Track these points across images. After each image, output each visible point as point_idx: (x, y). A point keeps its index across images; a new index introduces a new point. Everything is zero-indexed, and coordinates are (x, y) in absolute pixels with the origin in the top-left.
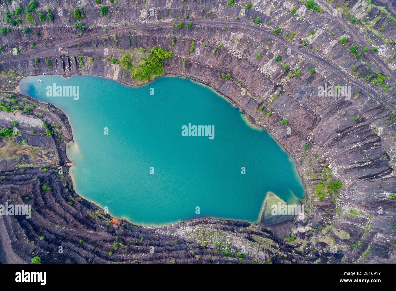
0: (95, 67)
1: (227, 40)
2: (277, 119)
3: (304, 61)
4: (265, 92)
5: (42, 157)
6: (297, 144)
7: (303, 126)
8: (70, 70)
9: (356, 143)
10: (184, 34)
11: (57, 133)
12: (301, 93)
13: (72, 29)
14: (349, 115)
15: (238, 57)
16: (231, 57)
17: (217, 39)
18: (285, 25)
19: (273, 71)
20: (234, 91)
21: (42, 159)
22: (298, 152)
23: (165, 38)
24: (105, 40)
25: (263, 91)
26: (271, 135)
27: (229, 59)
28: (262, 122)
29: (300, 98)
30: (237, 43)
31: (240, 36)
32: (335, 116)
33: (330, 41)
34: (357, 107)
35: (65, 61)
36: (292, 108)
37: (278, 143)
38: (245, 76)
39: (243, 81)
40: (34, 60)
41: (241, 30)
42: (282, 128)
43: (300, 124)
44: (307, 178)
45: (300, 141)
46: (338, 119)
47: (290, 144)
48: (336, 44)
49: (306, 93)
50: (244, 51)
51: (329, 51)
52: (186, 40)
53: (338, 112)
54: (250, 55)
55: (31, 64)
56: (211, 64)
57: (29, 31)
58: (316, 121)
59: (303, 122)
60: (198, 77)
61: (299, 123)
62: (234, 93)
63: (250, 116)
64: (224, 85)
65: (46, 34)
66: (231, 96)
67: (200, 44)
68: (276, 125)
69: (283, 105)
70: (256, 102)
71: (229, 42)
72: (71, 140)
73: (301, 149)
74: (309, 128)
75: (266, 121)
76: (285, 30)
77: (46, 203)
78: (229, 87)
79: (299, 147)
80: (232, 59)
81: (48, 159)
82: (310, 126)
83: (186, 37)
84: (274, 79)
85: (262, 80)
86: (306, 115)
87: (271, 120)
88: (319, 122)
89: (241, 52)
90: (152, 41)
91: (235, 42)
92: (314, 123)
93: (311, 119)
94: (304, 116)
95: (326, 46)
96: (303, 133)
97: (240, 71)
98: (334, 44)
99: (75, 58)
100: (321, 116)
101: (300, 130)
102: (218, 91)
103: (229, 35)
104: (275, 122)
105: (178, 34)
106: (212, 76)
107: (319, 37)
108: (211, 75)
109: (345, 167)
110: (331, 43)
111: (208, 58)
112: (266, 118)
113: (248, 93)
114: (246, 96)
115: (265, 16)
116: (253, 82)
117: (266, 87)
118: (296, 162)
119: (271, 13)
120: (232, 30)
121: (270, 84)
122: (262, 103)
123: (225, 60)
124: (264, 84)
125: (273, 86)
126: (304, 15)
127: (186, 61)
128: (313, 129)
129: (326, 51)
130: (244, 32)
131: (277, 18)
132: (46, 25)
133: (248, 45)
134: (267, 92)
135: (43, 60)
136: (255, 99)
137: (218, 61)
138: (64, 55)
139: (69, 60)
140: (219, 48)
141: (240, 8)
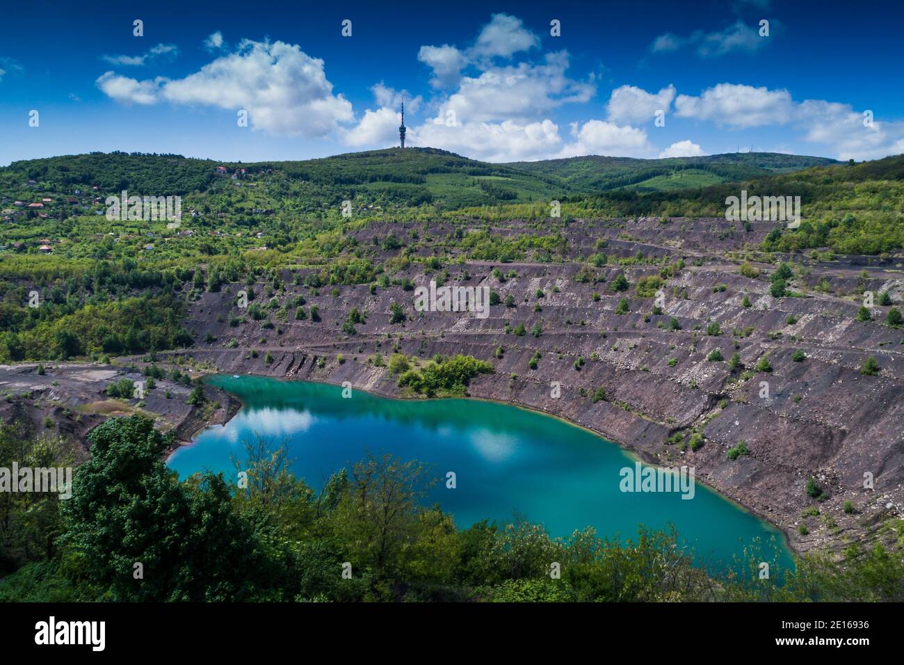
0: (342, 371)
1: (607, 349)
2: (720, 451)
3: (775, 350)
4: (686, 411)
6: (782, 491)
7: (793, 454)
8: (296, 372)
10: (523, 343)
11: (206, 408)
12: (778, 395)
13: (335, 331)
15: (626, 369)
16: (612, 369)
17: (587, 349)
18: (731, 322)
19: (706, 376)
20: (612, 417)
22: (788, 510)
23: (486, 346)
24: (379, 344)
25: (682, 411)
27: (607, 373)
29: (777, 406)
30: (627, 352)
31: (638, 341)
32: (885, 420)
33: (835, 324)
35: (297, 360)
36: (758, 424)
37: (724, 497)
38: (639, 393)
39: (635, 403)
40: (249, 353)
41: (636, 335)
42: (734, 467)
43: (786, 451)
45: (792, 481)
47: (762, 495)
48: (851, 326)
49: (792, 394)
50: (642, 361)
51: (838, 337)
52: (524, 350)
53: (892, 411)
54: (655, 364)
55: (240, 357)
56: (568, 384)
57: (270, 326)
58: (832, 437)
59: (793, 445)
60: (535, 404)
61: (782, 449)
62: (611, 422)
63: (646, 452)
64: (590, 411)
65: (291, 333)
66: (604, 427)
67: (551, 356)
68: (716, 464)
69: (732, 423)
70: (662, 427)
71: (612, 352)
72: (221, 423)
73: (799, 501)
74: (813, 458)
76: (730, 329)
78: (601, 415)
79: (790, 496)
80: (614, 372)
82: (817, 450)
83: (527, 346)
84: (709, 386)
85: (680, 392)
86: (798, 430)
87: (701, 455)
88: (841, 440)
89: (635, 363)
90: (460, 350)
91: (623, 351)
92: (825, 444)
93: (815, 435)
94: (794, 433)
95: (827, 332)
96: (800, 470)
97: (631, 389)
98: (845, 327)
99: (316, 358)
100: (844, 427)
101: (789, 464)
103: (613, 342)
104: (712, 458)
105: (514, 342)
106: (566, 400)
107: (808, 325)
108: (563, 398)
110: (837, 326)
112: (690, 453)
113: (644, 417)
114: (640, 421)
115: (689, 321)
116: (658, 399)
117: (688, 403)
118: (786, 534)
119: (702, 315)
120: (620, 335)
121: (699, 395)
122: (678, 429)
123: (599, 375)
124: (686, 399)
125: (706, 398)
126: (769, 306)
127: (515, 378)
128: (827, 457)
129: (831, 338)
130: (644, 337)
131: (713, 319)
132: (300, 323)
133: (652, 351)
134: (693, 411)
135: (264, 353)
136: (663, 423)
137: (584, 379)
138: (300, 353)
139: (304, 359)
140: (589, 360)
141: (639, 315)
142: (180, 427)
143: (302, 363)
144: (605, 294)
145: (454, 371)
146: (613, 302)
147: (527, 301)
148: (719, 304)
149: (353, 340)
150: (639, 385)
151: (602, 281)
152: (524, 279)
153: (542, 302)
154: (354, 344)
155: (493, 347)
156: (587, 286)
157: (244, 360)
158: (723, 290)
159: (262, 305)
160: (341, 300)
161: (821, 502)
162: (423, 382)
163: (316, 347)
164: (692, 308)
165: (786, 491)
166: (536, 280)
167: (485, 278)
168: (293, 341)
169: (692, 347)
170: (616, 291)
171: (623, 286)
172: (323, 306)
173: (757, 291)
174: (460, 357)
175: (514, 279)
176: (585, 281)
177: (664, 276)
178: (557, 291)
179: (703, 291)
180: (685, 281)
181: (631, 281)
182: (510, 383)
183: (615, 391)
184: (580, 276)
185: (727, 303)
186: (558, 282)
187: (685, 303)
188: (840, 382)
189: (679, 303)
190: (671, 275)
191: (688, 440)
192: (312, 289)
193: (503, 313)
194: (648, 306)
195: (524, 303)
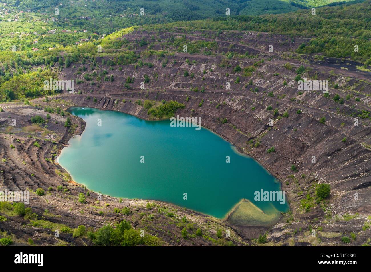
0: (125, 106)
1: (229, 100)
2: (265, 149)
3: (291, 107)
4: (256, 131)
5: (50, 136)
6: (283, 167)
7: (290, 153)
8: (107, 106)
9: (347, 160)
10: (197, 96)
11: (72, 128)
12: (289, 128)
13: (121, 87)
14: (336, 140)
15: (236, 110)
16: (231, 109)
17: (222, 99)
18: (278, 91)
19: (265, 116)
20: (229, 131)
21: (49, 137)
22: (284, 175)
23: (183, 97)
24: (140, 94)
25: (254, 130)
26: (257, 162)
27: (229, 111)
28: (250, 152)
29: (288, 132)
30: (237, 102)
31: (241, 97)
32: (323, 143)
33: (316, 97)
34: (344, 132)
35: (107, 101)
36: (280, 140)
37: (264, 168)
38: (240, 121)
39: (238, 125)
40: (87, 97)
41: (241, 95)
42: (269, 156)
43: (288, 151)
44: (293, 196)
45: (287, 164)
46: (326, 144)
47: (276, 168)
48: (321, 98)
49: (294, 128)
50: (242, 107)
51: (315, 103)
52: (197, 99)
53: (326, 139)
54: (247, 108)
55: (83, 99)
56: (213, 114)
57: (94, 84)
58: (304, 147)
59: (290, 149)
61: (286, 151)
62: (228, 132)
63: (239, 147)
64: (221, 127)
65: (103, 88)
66: (225, 135)
67: (208, 102)
68: (263, 154)
69: (271, 138)
70: (246, 137)
71: (231, 101)
72: (79, 134)
73: (288, 172)
74: (296, 155)
75: (254, 152)
76: (277, 94)
77: (28, 151)
78: (225, 129)
79: (285, 170)
80: (231, 111)
81: (53, 138)
82: (298, 152)
83: (199, 97)
84: (265, 121)
85: (254, 122)
86: (293, 144)
87: (259, 150)
88: (307, 149)
89: (239, 107)
90: (172, 98)
91: (235, 101)
92: (301, 150)
93: (299, 146)
94: (291, 144)
95: (312, 100)
96: (291, 159)
97: (237, 118)
98: (319, 99)
99: (114, 100)
100: (309, 144)
101: (288, 157)
102: (215, 131)
103: (232, 97)
104: (262, 151)
105: (193, 95)
106: (213, 122)
107: (306, 96)
108: (211, 121)
109: (337, 182)
110: (316, 98)
111: (212, 111)
112: (255, 149)
113: (240, 132)
114: (238, 133)
115: (262, 88)
116: (246, 125)
117: (257, 127)
118: (281, 184)
119: (267, 87)
120: (235, 94)
121: (261, 124)
122: (252, 138)
123: (225, 112)
124: (256, 125)
125: (263, 126)
126: (293, 85)
127: (193, 111)
128: (301, 155)
129: (313, 103)
130: (244, 95)
131: (271, 88)
132: (107, 83)
133: (246, 103)
134: (258, 131)
135: (93, 98)
136: (246, 135)
137: (220, 113)
138: (108, 98)
139: (110, 100)
140: (222, 105)
141: (243, 85)
142: (63, 138)
143: (109, 102)
144: (231, 73)
145: (170, 108)
146: (233, 77)
147: (199, 75)
148: (275, 82)
149: (129, 92)
150: (240, 117)
151: (230, 67)
152: (199, 64)
153: (206, 76)
154: (130, 94)
155: (185, 97)
156: (224, 69)
157: (85, 100)
158: (277, 75)
159: (90, 74)
160: (123, 73)
161: (295, 172)
162: (157, 113)
163: (114, 95)
164: (264, 83)
165: (285, 167)
166: (204, 65)
167: (183, 63)
168: (104, 91)
169: (261, 102)
170: (236, 72)
171: (239, 70)
172: (115, 75)
173: (290, 77)
174: (172, 102)
175: (195, 64)
176: (224, 66)
177: (255, 66)
178: (212, 71)
179: (269, 75)
180: (263, 69)
181: (242, 68)
182: (191, 113)
183: (231, 119)
184: (222, 64)
185: (278, 82)
186: (213, 66)
187: (262, 80)
188: (311, 125)
189: (260, 80)
190: (258, 66)
191: (255, 143)
192: (110, 67)
193: (189, 81)
194: (247, 80)
195: (198, 76)
